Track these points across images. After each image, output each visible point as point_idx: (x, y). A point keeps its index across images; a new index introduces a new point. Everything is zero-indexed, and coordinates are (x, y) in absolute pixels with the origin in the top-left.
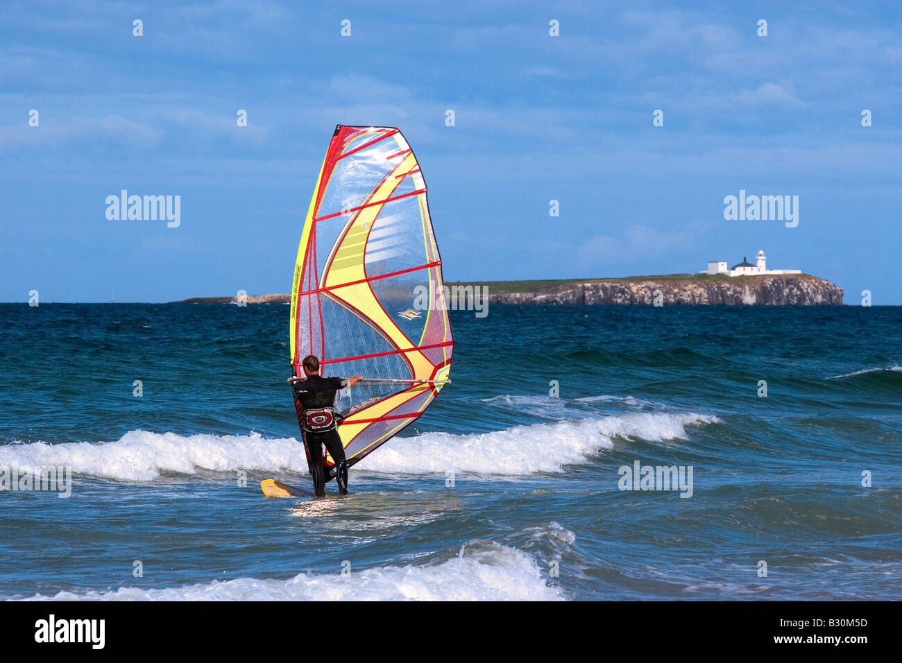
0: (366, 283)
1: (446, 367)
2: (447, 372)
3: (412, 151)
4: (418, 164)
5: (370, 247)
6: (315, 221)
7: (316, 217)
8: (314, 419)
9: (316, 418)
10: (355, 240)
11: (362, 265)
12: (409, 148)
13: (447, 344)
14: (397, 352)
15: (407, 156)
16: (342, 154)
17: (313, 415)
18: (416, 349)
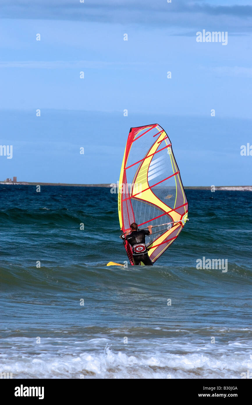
0: (149, 189)
1: (186, 214)
2: (187, 216)
3: (164, 131)
4: (167, 135)
5: (149, 174)
6: (125, 169)
7: (125, 168)
8: (137, 249)
9: (138, 248)
10: (143, 173)
11: (147, 182)
12: (162, 130)
13: (185, 204)
14: (165, 214)
15: (162, 133)
16: (134, 139)
17: (137, 247)
18: (173, 210)
